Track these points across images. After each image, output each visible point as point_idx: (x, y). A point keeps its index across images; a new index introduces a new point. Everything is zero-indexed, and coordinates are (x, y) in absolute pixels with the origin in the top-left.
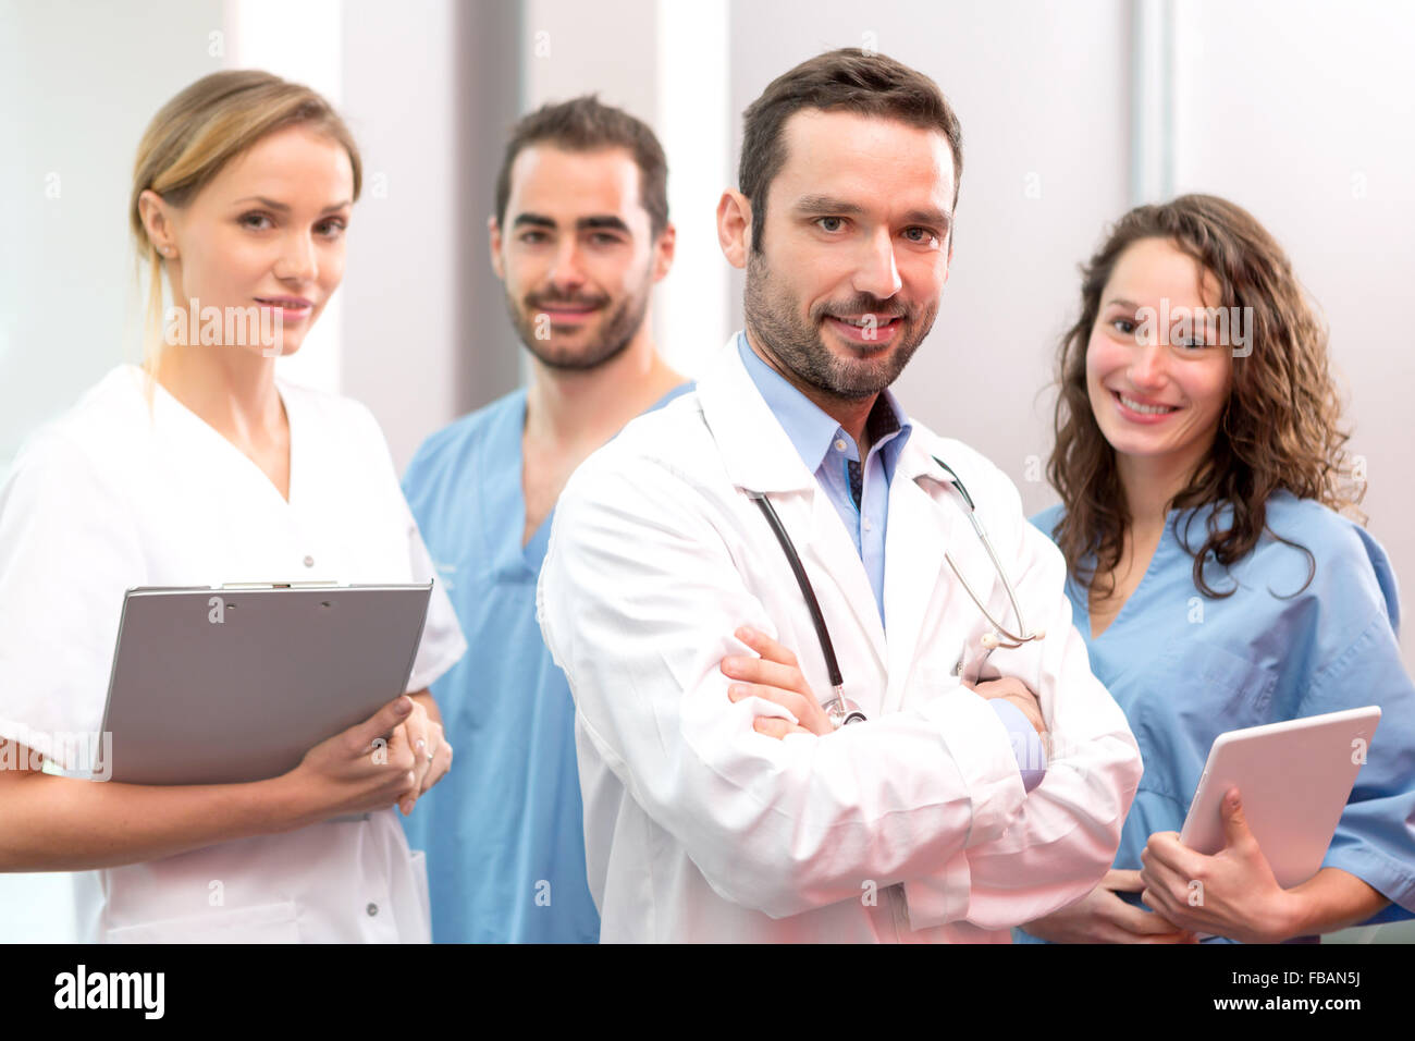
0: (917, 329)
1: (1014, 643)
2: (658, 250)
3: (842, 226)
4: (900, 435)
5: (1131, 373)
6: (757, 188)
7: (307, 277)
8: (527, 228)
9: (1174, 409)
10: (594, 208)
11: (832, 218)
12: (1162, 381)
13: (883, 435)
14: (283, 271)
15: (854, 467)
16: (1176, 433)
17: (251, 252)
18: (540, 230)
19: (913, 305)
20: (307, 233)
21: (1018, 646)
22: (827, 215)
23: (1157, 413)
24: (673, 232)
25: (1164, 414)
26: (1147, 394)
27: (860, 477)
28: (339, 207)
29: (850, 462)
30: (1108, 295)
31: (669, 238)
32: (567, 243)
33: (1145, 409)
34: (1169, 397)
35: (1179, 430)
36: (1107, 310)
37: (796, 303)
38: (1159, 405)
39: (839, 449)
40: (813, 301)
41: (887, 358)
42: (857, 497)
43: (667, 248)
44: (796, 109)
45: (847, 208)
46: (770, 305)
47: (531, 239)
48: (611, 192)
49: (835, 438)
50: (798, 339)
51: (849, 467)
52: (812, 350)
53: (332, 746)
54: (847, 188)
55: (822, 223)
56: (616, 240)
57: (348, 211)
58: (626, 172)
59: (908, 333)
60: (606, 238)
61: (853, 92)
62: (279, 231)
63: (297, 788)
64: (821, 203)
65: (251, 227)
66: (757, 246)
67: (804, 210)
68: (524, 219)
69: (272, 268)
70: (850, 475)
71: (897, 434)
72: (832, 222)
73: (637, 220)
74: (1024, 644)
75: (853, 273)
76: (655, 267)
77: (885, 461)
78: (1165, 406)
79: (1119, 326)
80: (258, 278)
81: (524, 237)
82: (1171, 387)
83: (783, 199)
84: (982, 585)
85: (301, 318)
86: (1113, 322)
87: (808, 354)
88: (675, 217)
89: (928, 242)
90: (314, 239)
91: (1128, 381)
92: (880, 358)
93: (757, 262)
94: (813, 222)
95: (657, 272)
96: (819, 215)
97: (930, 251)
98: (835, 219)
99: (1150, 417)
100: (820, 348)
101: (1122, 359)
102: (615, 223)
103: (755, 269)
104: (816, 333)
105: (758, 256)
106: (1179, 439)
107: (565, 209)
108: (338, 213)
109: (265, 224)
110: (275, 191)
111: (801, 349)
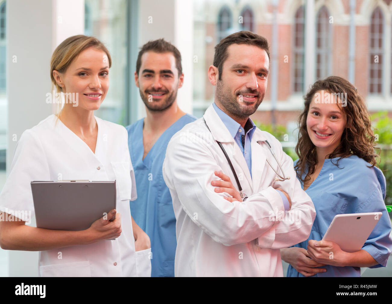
0: (260, 99)
1: (283, 180)
2: (180, 80)
3: (243, 72)
4: (253, 129)
5: (318, 126)
6: (220, 64)
7: (98, 87)
8: (146, 73)
9: (330, 135)
10: (164, 68)
11: (240, 70)
12: (327, 128)
13: (249, 129)
14: (91, 86)
15: (243, 136)
16: (331, 142)
17: (83, 82)
18: (150, 74)
19: (260, 93)
20: (97, 76)
21: (284, 181)
22: (240, 69)
23: (326, 136)
24: (183, 75)
25: (328, 136)
26: (322, 132)
27: (244, 139)
28: (105, 68)
29: (242, 135)
30: (311, 106)
31: (182, 77)
32: (157, 77)
33: (322, 135)
34: (329, 132)
35: (331, 141)
36: (311, 110)
37: (231, 91)
38: (326, 134)
39: (240, 132)
40: (236, 90)
41: (253, 106)
42: (243, 145)
43: (182, 79)
44: (230, 44)
45: (245, 67)
46: (224, 92)
47: (147, 76)
48: (168, 64)
49: (239, 128)
50: (231, 101)
51: (242, 137)
52: (235, 104)
53: (97, 222)
54: (245, 62)
55: (238, 71)
56: (170, 76)
57: (108, 69)
58: (172, 59)
59: (258, 100)
60: (167, 76)
61: (246, 39)
62: (90, 76)
63: (89, 233)
64: (238, 66)
65: (82, 76)
66: (220, 78)
67: (234, 68)
68: (145, 71)
69: (88, 86)
70: (242, 139)
71: (253, 128)
72: (240, 71)
73: (175, 71)
74: (285, 180)
75: (246, 83)
76: (179, 84)
77: (250, 135)
78: (328, 134)
79: (314, 114)
80: (85, 89)
81: (145, 76)
82: (329, 129)
83: (227, 66)
84: (275, 166)
85: (98, 99)
86: (313, 113)
87: (233, 105)
88: (184, 71)
89: (263, 77)
90: (99, 77)
91: (317, 128)
92: (252, 106)
93: (220, 83)
94: (236, 71)
95: (179, 86)
96: (238, 69)
97: (264, 79)
98: (242, 70)
99: (324, 137)
100: (237, 102)
101: (316, 123)
102: (170, 72)
103: (219, 84)
104: (236, 99)
105: (220, 81)
106: (332, 143)
107: (156, 68)
108: (105, 70)
109: (85, 75)
110: (87, 66)
111: (232, 104)
